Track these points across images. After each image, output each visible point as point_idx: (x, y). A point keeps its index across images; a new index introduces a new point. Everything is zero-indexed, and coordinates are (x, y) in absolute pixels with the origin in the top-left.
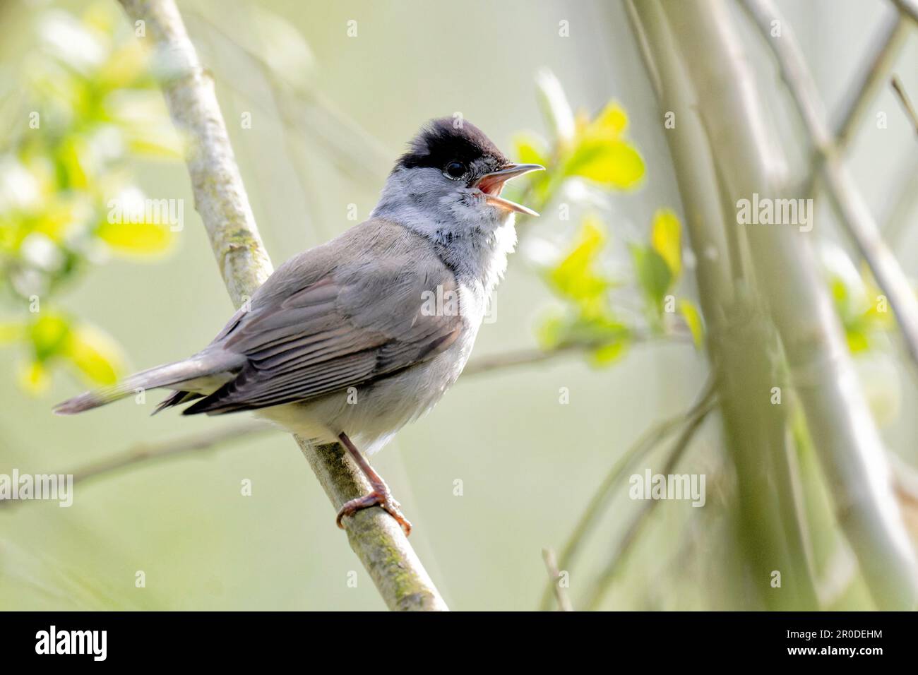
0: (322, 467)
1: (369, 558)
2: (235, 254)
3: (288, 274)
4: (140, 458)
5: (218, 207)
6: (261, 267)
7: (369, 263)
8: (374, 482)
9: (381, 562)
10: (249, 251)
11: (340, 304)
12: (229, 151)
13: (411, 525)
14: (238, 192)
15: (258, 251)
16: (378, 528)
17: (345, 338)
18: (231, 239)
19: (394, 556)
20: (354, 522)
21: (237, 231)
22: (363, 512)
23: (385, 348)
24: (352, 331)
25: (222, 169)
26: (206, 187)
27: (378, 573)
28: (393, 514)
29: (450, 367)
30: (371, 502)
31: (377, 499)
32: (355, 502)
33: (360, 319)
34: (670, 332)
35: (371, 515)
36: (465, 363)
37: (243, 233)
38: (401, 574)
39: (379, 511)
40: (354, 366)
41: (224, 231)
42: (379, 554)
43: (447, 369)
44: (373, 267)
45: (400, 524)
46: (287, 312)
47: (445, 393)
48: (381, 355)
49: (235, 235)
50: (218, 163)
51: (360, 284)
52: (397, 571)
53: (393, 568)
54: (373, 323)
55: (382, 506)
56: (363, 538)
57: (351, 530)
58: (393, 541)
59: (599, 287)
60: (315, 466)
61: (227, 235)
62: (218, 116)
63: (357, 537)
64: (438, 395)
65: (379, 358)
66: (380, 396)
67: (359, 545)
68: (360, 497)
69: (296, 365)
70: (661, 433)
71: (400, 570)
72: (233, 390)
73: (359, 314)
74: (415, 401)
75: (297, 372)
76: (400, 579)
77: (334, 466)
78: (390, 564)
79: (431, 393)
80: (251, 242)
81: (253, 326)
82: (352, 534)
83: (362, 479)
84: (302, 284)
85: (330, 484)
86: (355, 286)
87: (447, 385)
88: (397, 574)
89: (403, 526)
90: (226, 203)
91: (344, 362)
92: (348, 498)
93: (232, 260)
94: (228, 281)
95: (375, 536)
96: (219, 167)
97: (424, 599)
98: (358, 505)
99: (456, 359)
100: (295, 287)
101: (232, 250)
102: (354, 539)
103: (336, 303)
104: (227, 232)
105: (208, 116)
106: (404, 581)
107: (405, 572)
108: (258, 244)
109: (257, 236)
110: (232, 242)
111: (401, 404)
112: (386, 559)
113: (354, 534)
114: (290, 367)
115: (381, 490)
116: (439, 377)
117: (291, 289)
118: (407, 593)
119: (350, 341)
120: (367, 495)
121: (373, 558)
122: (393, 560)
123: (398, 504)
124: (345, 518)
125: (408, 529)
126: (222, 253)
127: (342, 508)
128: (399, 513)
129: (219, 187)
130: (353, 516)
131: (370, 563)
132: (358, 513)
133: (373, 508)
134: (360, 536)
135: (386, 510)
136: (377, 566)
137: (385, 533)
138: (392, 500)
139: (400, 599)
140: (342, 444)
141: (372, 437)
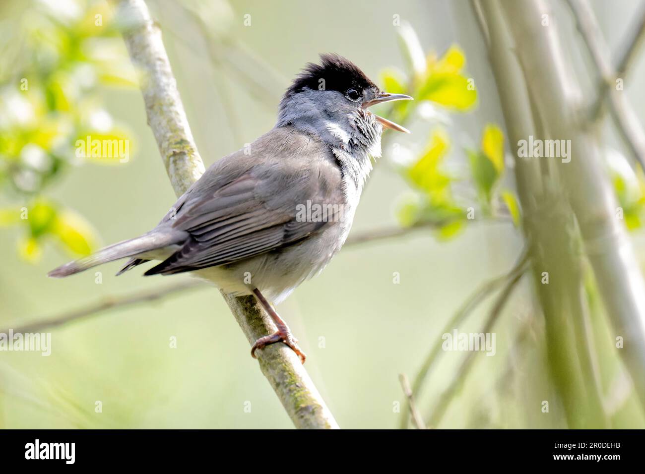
0: (240, 313)
1: (275, 380)
2: (177, 157)
3: (217, 172)
4: (107, 306)
5: (164, 123)
6: (196, 167)
7: (277, 163)
8: (279, 324)
9: (284, 383)
10: (187, 155)
11: (257, 194)
12: (173, 82)
13: (306, 356)
14: (179, 112)
15: (194, 155)
16: (282, 358)
17: (261, 217)
18: (174, 146)
19: (293, 378)
20: (263, 353)
21: (178, 140)
22: (271, 346)
23: (290, 224)
24: (264, 213)
25: (167, 95)
26: (156, 108)
27: (282, 390)
28: (292, 348)
29: (336, 239)
30: (277, 339)
31: (281, 337)
32: (264, 339)
33: (270, 204)
34: (495, 214)
35: (276, 349)
36: (347, 236)
37: (182, 142)
38: (299, 391)
39: (282, 346)
40: (268, 237)
41: (168, 140)
42: (283, 377)
43: (334, 240)
44: (280, 166)
45: (298, 355)
46: (218, 200)
47: (332, 259)
48: (287, 229)
49: (177, 143)
50: (165, 90)
51: (272, 178)
52: (296, 390)
53: (293, 387)
54: (281, 207)
55: (285, 341)
56: (270, 365)
57: (262, 359)
58: (292, 367)
59: (444, 182)
60: (235, 312)
61: (170, 144)
62: (164, 55)
63: (266, 364)
64: (327, 260)
65: (286, 231)
66: (284, 260)
67: (267, 370)
68: (268, 335)
69: (226, 237)
70: (489, 288)
71: (297, 389)
72: (181, 257)
73: (271, 200)
74: (310, 264)
75: (227, 243)
76: (298, 395)
77: (249, 312)
78: (290, 384)
79: (323, 258)
80: (188, 148)
81: (194, 210)
82: (262, 362)
83: (270, 322)
84: (228, 180)
85: (246, 325)
86: (268, 179)
87: (334, 252)
88: (295, 392)
89: (300, 356)
90: (171, 120)
91: (261, 234)
92: (259, 336)
93: (175, 162)
94: (172, 176)
95: (280, 363)
96: (165, 93)
97: (315, 410)
98: (267, 341)
99: (341, 233)
100: (223, 182)
101: (175, 154)
102: (264, 365)
103: (254, 192)
104: (170, 141)
105: (157, 56)
106: (301, 397)
107: (302, 390)
108: (194, 150)
109: (193, 144)
110: (175, 148)
111: (300, 266)
112: (287, 381)
113: (264, 362)
114: (222, 239)
115: (284, 330)
116: (328, 246)
117: (220, 183)
118: (303, 405)
119: (264, 220)
120: (273, 334)
121: (278, 380)
122: (292, 381)
123: (296, 340)
124: (257, 350)
125: (304, 358)
126: (167, 156)
127: (255, 343)
128: (297, 347)
129: (165, 108)
130: (263, 349)
131: (275, 384)
132: (267, 347)
133: (278, 343)
134: (268, 363)
135: (288, 345)
136: (281, 386)
137: (287, 361)
138: (292, 338)
139: (298, 409)
140: (255, 296)
141: (279, 290)
